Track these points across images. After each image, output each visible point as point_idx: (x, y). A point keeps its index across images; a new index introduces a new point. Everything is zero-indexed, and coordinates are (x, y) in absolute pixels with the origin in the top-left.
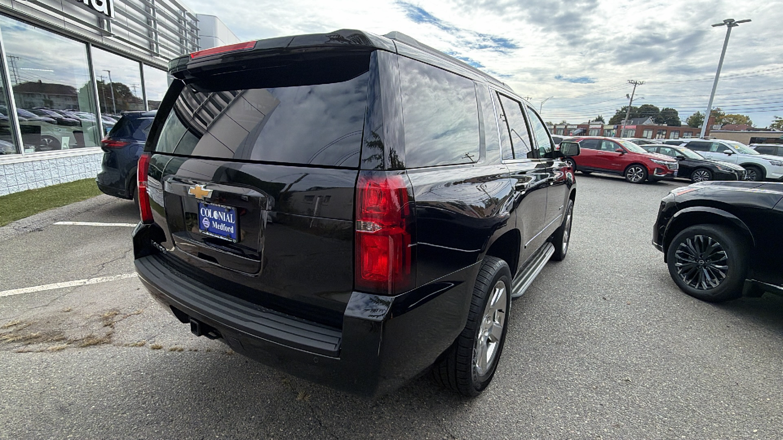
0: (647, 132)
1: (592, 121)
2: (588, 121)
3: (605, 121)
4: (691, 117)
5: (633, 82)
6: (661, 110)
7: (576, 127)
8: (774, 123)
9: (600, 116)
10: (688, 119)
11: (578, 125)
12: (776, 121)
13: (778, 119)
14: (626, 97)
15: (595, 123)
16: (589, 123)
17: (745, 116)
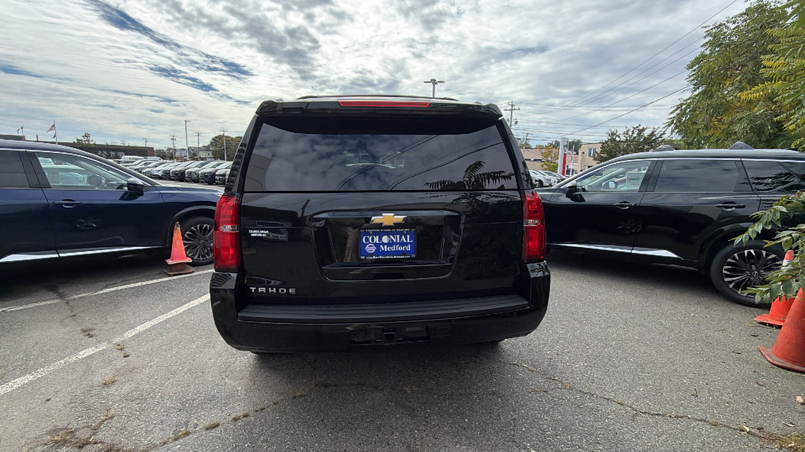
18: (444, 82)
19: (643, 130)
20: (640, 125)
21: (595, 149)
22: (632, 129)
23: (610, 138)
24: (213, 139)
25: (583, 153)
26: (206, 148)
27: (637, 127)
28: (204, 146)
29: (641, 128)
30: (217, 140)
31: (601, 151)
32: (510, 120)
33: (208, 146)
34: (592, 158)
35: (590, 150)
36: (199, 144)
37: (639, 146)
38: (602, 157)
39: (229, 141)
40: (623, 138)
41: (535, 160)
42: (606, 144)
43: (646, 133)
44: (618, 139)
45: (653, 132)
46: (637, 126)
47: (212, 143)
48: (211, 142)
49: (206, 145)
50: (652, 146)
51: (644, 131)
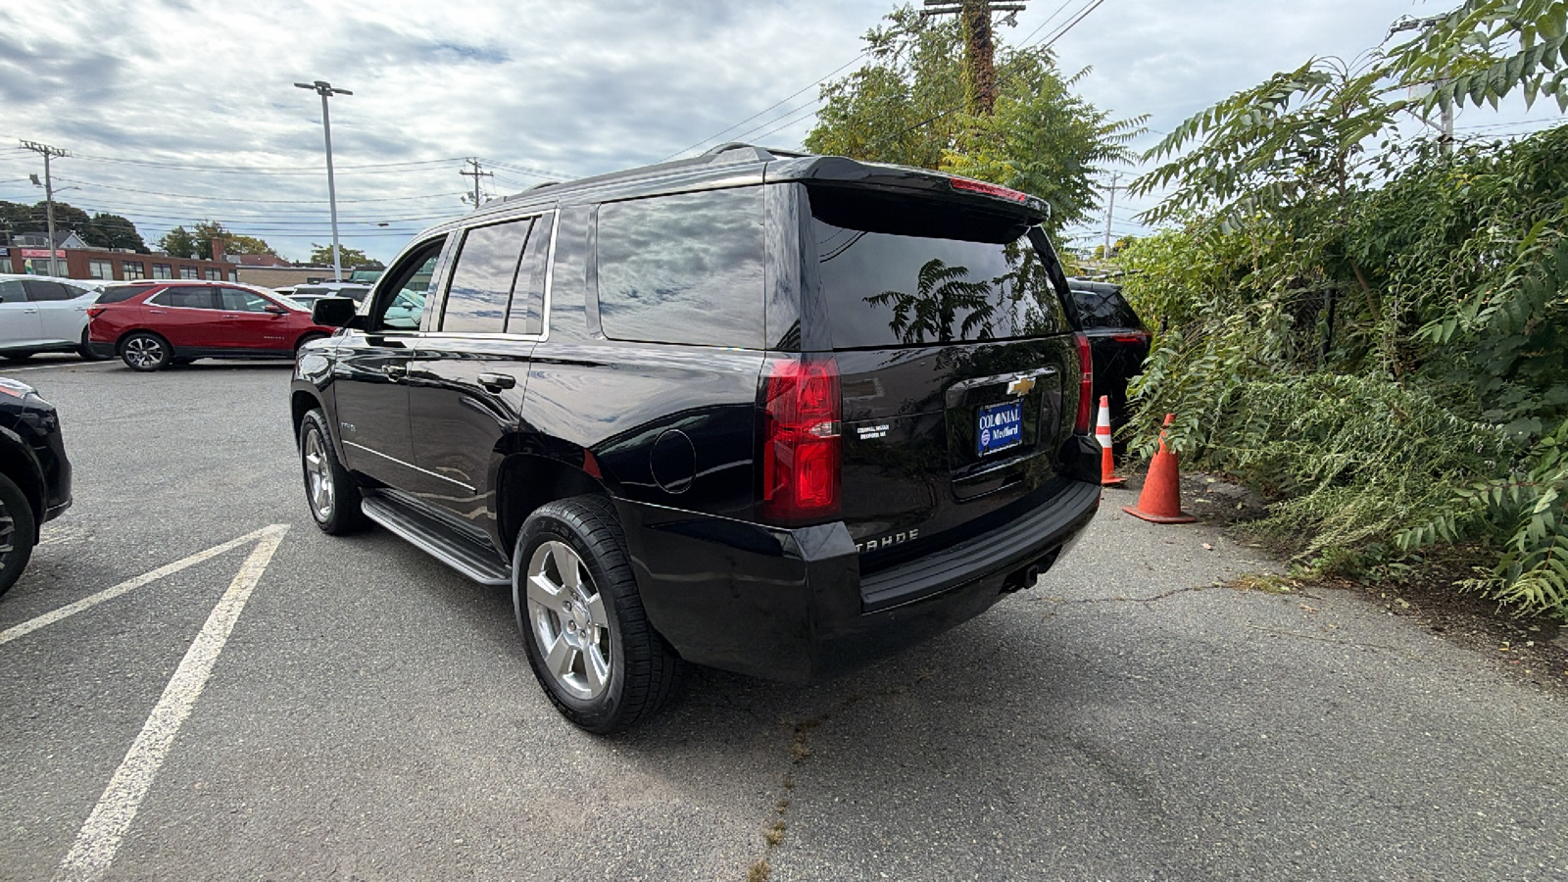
0: (97, 265)
4: (167, 237)
5: (36, 147)
6: (93, 218)
8: (315, 254)
10: (163, 240)
14: (33, 181)
17: (258, 240)
18: (350, 93)
32: (475, 194)
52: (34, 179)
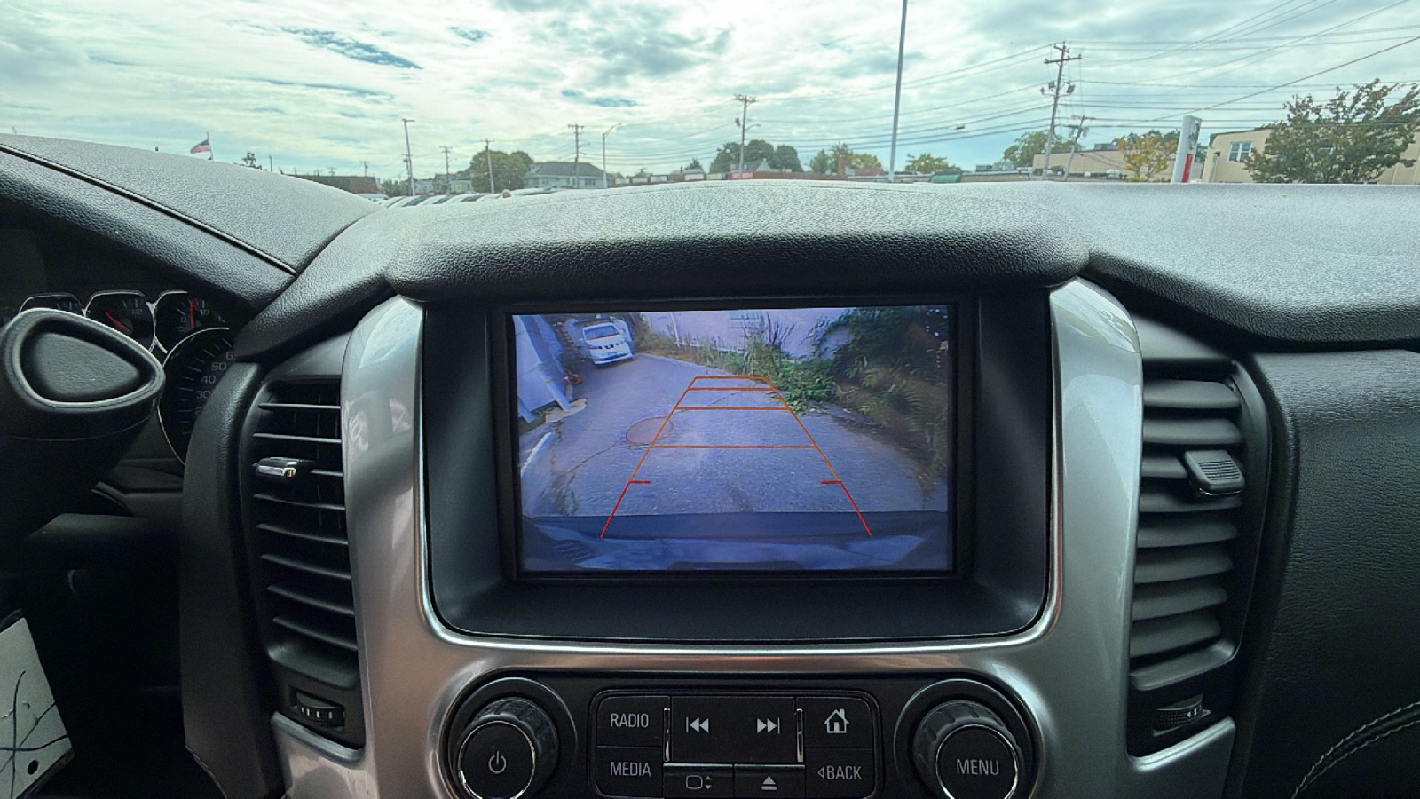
1: (686, 169)
2: (679, 169)
3: (703, 167)
4: (816, 158)
5: (742, 98)
6: (775, 149)
7: (664, 179)
9: (695, 158)
11: (668, 176)
12: (911, 162)
13: (911, 159)
14: (735, 124)
15: (689, 171)
16: (682, 171)
17: (873, 156)
19: (1385, 92)
20: (1377, 81)
21: (1247, 145)
22: (1354, 92)
23: (1292, 116)
24: (475, 158)
25: (1218, 154)
26: (463, 176)
27: (1370, 86)
28: (459, 173)
29: (1376, 88)
30: (482, 159)
31: (1267, 148)
32: (1056, 83)
33: (468, 170)
34: (1243, 165)
35: (1236, 146)
36: (448, 167)
37: (1367, 131)
38: (1268, 161)
39: (499, 159)
40: (1326, 114)
41: (1094, 176)
42: (1283, 129)
43: (1391, 101)
44: (1313, 117)
45: (1409, 97)
46: (1370, 82)
47: (473, 166)
48: (471, 163)
49: (463, 169)
50: (1402, 130)
51: (1385, 94)
52: (737, 121)
